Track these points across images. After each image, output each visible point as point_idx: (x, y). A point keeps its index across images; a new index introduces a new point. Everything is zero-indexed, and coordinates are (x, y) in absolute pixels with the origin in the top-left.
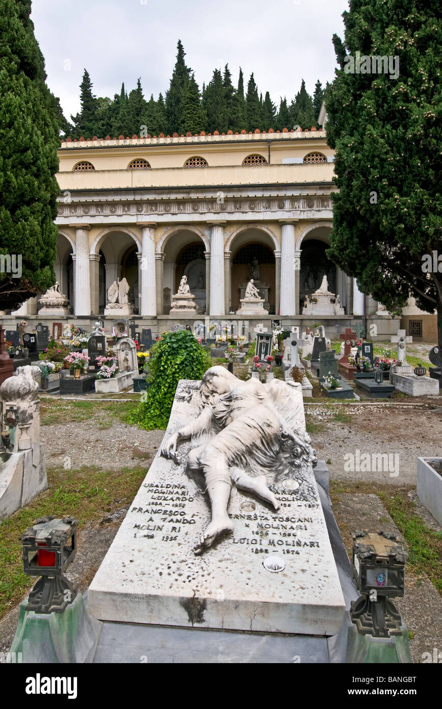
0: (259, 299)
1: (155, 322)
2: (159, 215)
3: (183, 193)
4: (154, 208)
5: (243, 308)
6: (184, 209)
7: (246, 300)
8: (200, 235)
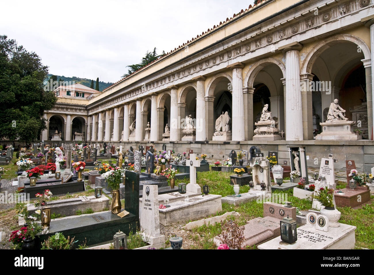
0: (346, 121)
1: (239, 146)
2: (242, 56)
3: (256, 30)
4: (238, 52)
5: (324, 132)
6: (261, 45)
7: (328, 122)
8: (277, 63)
